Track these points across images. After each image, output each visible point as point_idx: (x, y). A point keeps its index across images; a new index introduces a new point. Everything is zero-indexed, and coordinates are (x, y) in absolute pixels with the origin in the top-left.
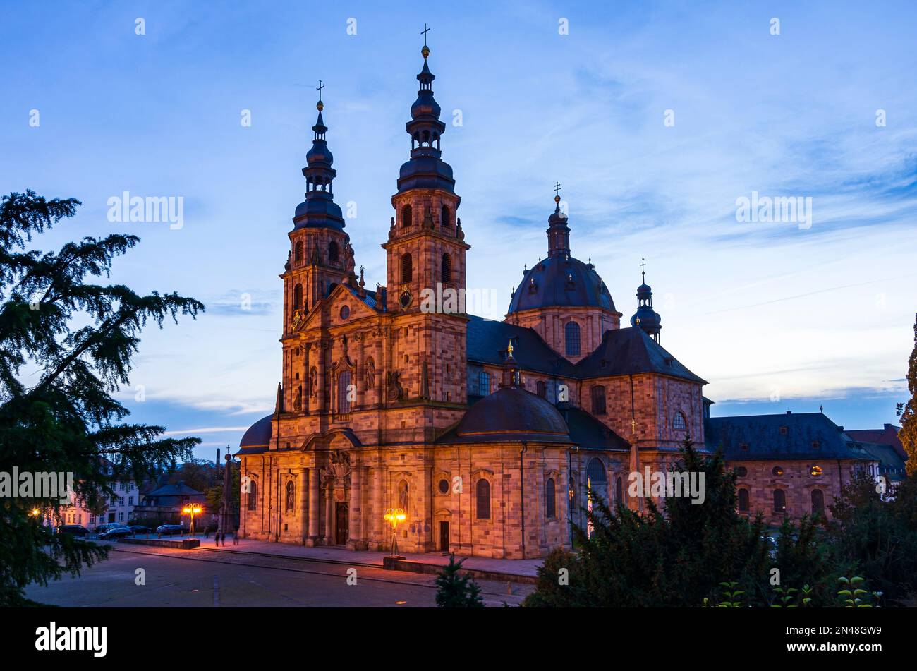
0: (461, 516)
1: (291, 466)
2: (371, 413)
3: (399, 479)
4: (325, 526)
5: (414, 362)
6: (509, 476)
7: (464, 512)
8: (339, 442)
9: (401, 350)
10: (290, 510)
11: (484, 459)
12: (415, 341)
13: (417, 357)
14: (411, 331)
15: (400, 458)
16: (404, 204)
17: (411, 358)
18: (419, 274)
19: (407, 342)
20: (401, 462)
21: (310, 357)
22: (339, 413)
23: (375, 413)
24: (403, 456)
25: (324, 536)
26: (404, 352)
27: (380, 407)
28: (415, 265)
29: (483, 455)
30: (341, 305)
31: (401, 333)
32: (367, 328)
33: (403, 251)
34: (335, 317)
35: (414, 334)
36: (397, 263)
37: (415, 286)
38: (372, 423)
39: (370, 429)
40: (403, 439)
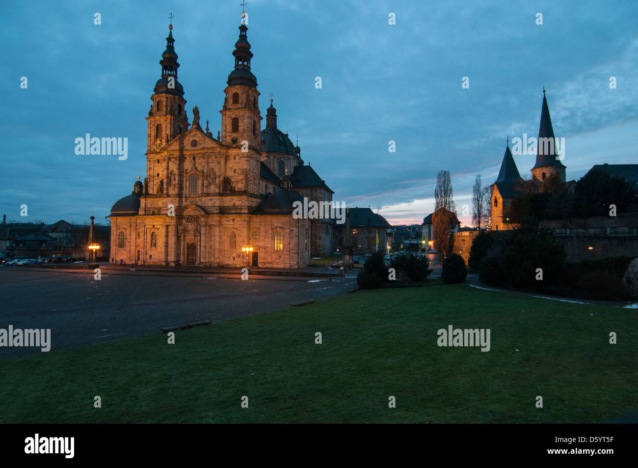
0: (265, 249)
1: (154, 224)
2: (214, 197)
3: (230, 231)
4: (180, 255)
5: (240, 173)
6: (292, 230)
7: (267, 247)
8: (190, 212)
9: (231, 166)
10: (153, 248)
11: (280, 222)
12: (240, 163)
13: (242, 171)
14: (237, 157)
15: (231, 221)
16: (234, 92)
17: (237, 171)
18: (243, 129)
19: (235, 163)
20: (232, 223)
21: (170, 165)
22: (189, 196)
23: (217, 198)
24: (233, 220)
25: (180, 261)
26: (232, 168)
27: (220, 195)
28: (240, 124)
29: (279, 220)
30: (191, 139)
31: (231, 158)
32: (212, 153)
33: (234, 116)
34: (188, 145)
35: (240, 159)
36: (229, 122)
37: (241, 135)
38: (215, 203)
39: (213, 205)
40: (233, 211)
